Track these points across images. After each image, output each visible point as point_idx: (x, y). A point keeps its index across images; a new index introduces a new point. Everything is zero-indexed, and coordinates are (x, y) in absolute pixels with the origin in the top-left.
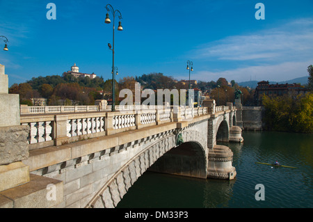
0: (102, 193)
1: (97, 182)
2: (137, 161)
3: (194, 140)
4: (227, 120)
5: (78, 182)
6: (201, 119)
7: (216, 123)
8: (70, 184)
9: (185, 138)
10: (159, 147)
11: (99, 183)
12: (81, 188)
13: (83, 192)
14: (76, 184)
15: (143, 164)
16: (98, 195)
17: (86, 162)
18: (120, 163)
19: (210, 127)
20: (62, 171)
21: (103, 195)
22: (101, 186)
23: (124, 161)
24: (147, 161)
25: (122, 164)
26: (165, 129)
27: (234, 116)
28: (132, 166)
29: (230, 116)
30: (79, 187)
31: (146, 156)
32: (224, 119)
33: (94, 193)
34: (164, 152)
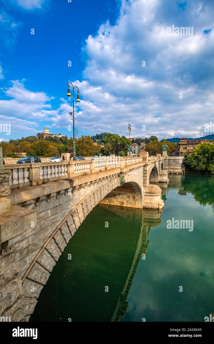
0: (67, 219)
1: (63, 212)
2: (92, 197)
3: (134, 181)
4: (157, 166)
5: (49, 212)
6: (138, 165)
7: (149, 169)
8: (43, 214)
9: (127, 179)
10: (108, 186)
11: (65, 213)
12: (51, 216)
13: (53, 219)
14: (48, 213)
15: (96, 198)
16: (64, 221)
17: (55, 198)
18: (80, 197)
19: (145, 171)
20: (37, 205)
21: (68, 221)
22: (66, 214)
23: (83, 196)
24: (99, 197)
25: (81, 198)
26: (112, 173)
27: (162, 164)
28: (88, 200)
29: (159, 164)
30: (50, 216)
31: (99, 192)
32: (155, 165)
33: (61, 220)
34: (112, 190)
